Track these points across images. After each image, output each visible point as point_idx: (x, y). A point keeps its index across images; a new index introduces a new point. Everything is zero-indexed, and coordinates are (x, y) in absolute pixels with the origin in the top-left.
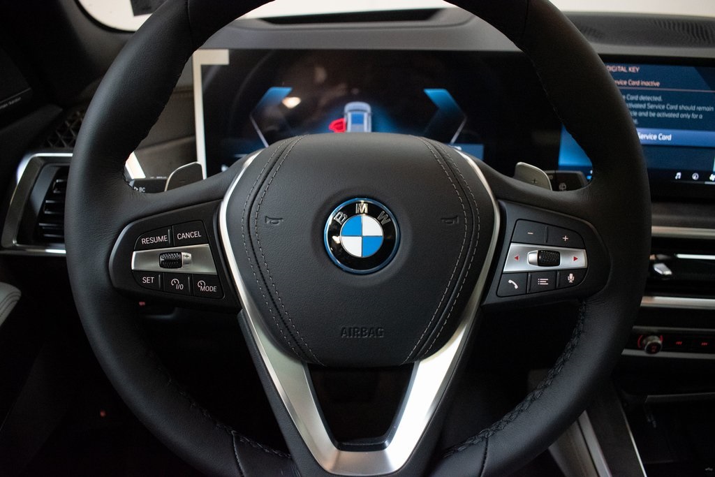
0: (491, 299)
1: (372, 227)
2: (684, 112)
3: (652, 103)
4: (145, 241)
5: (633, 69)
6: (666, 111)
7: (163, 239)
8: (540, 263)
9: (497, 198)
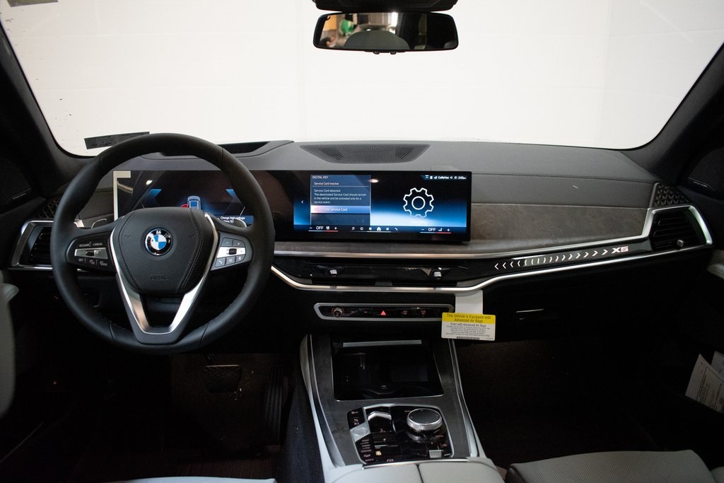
0: (213, 268)
1: (162, 239)
2: (352, 197)
3: (336, 193)
4: (81, 246)
5: (325, 177)
6: (343, 196)
7: (88, 245)
8: (230, 254)
9: (217, 230)
